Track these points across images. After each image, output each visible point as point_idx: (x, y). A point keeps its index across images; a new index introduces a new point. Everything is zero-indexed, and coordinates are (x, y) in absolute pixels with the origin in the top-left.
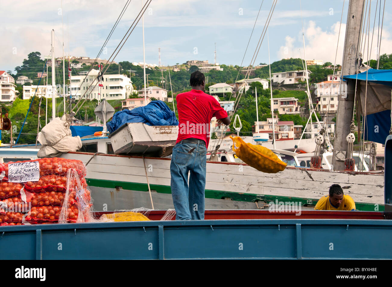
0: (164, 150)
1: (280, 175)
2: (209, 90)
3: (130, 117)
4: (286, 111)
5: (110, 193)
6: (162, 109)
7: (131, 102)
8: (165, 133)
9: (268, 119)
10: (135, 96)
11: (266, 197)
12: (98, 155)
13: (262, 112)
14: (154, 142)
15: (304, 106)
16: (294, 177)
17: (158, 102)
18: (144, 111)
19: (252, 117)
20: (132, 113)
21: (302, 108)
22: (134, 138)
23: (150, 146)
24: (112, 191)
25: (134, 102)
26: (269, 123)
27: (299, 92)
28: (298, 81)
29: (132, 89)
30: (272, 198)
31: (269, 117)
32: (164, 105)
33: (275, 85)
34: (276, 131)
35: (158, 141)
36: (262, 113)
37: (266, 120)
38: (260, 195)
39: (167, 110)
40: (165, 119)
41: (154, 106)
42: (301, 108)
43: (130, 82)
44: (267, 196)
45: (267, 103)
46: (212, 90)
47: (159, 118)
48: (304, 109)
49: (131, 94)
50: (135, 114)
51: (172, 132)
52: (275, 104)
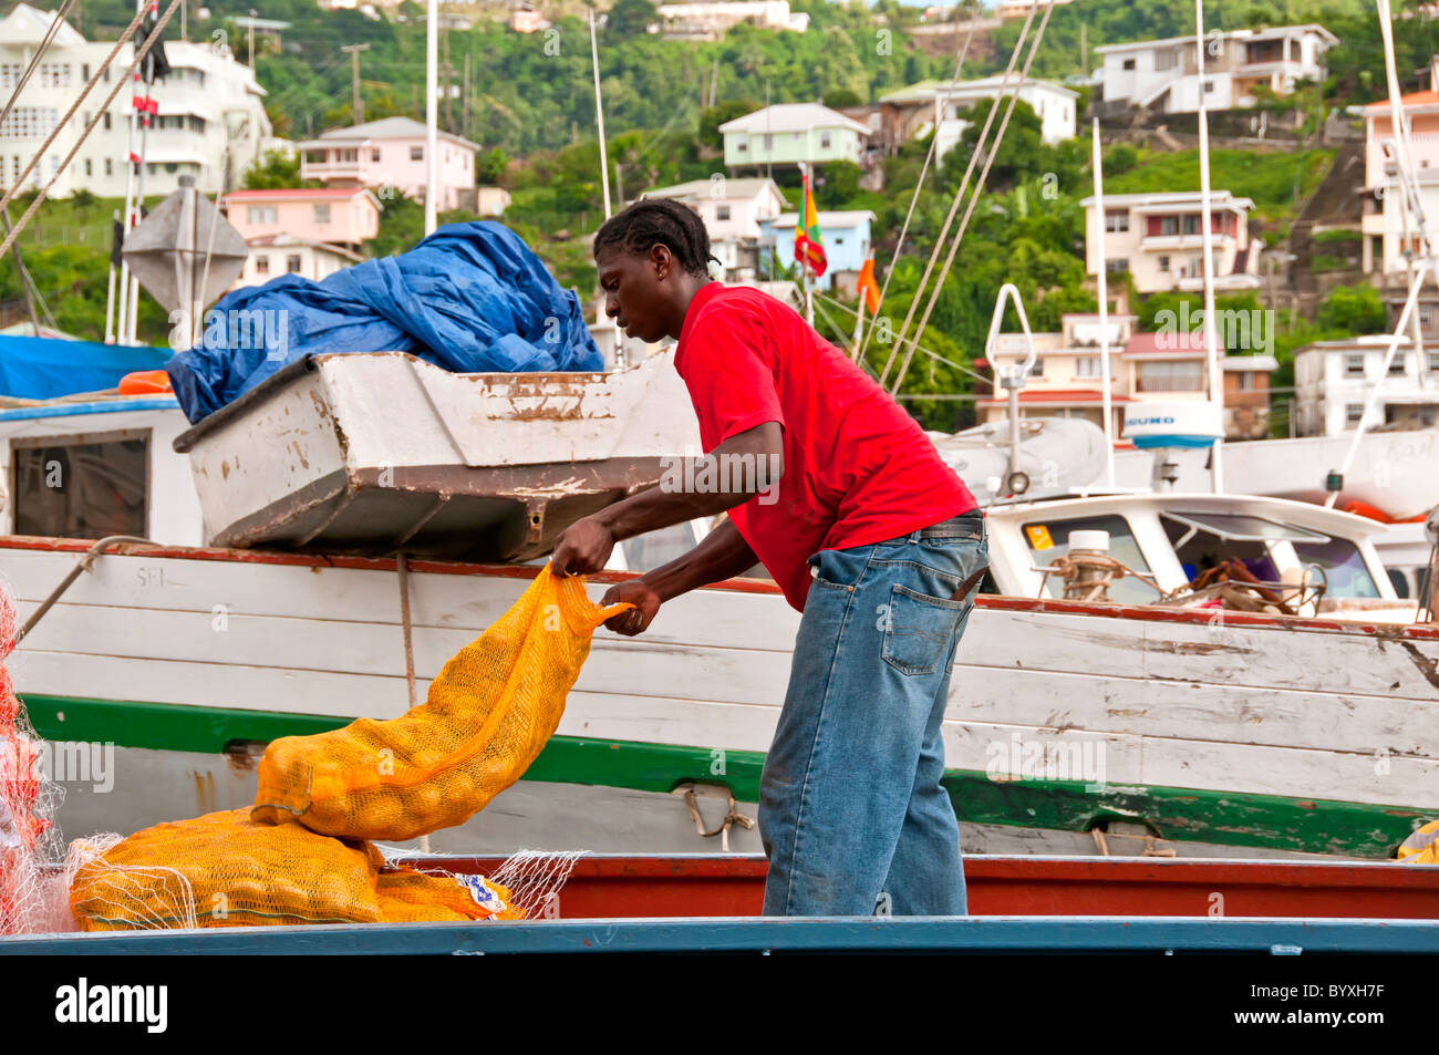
0: (536, 520)
1: (1242, 664)
2: (720, 145)
3: (318, 319)
4: (1177, 274)
5: (192, 784)
6: (502, 272)
7: (255, 215)
8: (539, 414)
9: (1069, 321)
10: (278, 178)
11: (1157, 798)
12: (114, 552)
13: (1035, 276)
14: (479, 468)
15: (1285, 244)
16: (1332, 678)
17: (481, 233)
18: (397, 289)
19: (978, 305)
20: (327, 300)
21: (1275, 254)
22: (352, 450)
23: (454, 496)
24: (203, 774)
25: (276, 211)
26: (1077, 344)
27: (1255, 159)
28: (1252, 92)
29: (263, 133)
30: (1196, 804)
31: (1077, 306)
32: (518, 253)
33: (1117, 119)
34: (1119, 392)
35: (500, 462)
36: (1033, 282)
37: (1057, 328)
38: (1123, 790)
39: (535, 279)
40: (522, 334)
41: (454, 258)
42: (1269, 257)
43: (250, 92)
44: (1164, 795)
45: (1062, 223)
46: (743, 148)
47: (489, 332)
48: (1284, 258)
49: (257, 164)
50: (343, 305)
51: (585, 411)
52: (1110, 229)
